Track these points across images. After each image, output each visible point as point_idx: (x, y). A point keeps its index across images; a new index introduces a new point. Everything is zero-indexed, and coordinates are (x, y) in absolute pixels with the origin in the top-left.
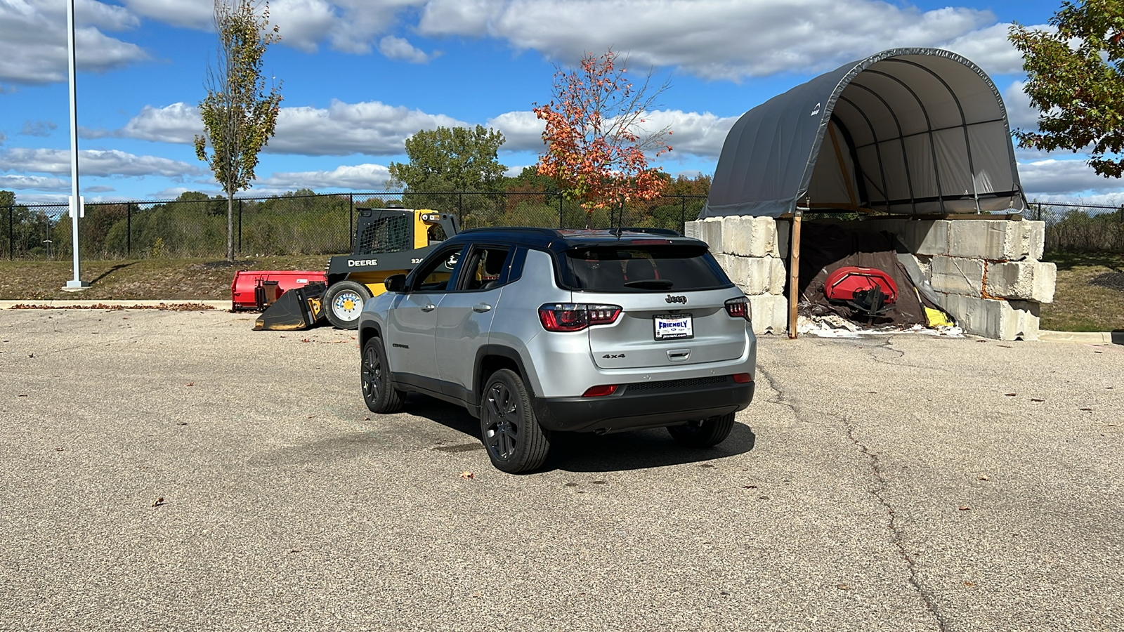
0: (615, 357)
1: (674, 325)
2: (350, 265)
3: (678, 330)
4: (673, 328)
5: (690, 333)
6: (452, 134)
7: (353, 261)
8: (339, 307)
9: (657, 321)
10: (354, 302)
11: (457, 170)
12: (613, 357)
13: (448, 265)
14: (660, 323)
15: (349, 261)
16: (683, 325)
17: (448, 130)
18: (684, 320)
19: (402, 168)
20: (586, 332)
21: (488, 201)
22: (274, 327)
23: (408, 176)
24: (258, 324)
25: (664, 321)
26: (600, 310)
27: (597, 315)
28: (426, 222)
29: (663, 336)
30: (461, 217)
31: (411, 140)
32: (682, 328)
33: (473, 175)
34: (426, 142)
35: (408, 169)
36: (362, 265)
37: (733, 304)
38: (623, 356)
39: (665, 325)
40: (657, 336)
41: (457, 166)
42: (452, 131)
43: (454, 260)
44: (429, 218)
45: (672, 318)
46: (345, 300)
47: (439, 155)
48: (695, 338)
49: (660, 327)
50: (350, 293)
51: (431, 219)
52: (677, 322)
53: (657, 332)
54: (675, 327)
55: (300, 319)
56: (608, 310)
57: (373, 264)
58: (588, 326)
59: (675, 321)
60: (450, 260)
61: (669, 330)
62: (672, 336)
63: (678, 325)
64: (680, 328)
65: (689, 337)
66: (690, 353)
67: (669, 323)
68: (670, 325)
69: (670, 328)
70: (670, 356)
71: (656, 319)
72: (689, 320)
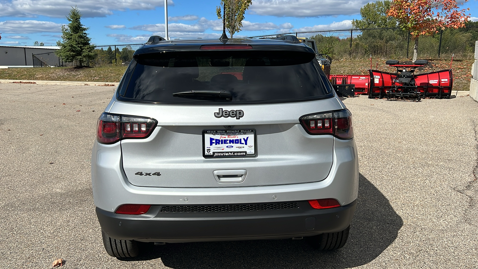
0: (149, 174)
1: (231, 141)
3: (235, 148)
4: (229, 145)
5: (252, 151)
6: (384, 4)
9: (208, 137)
11: (384, 21)
12: (147, 174)
14: (211, 139)
16: (243, 141)
17: (382, 2)
18: (245, 136)
19: (358, 22)
20: (118, 146)
21: (398, 36)
23: (361, 25)
25: (217, 137)
26: (135, 123)
27: (132, 127)
29: (214, 153)
30: (351, 43)
31: (363, 8)
32: (241, 145)
33: (392, 24)
34: (370, 9)
35: (360, 22)
37: (315, 120)
38: (158, 174)
39: (218, 142)
40: (206, 153)
41: (384, 20)
42: (383, 2)
45: (228, 134)
47: (376, 15)
48: (259, 157)
49: (211, 144)
52: (234, 139)
53: (206, 149)
54: (232, 144)
56: (144, 123)
58: (121, 140)
59: (232, 138)
61: (223, 148)
62: (227, 154)
63: (237, 141)
64: (239, 145)
65: (251, 156)
66: (246, 174)
67: (223, 139)
68: (225, 142)
69: (225, 146)
70: (219, 177)
71: (206, 135)
72: (251, 137)
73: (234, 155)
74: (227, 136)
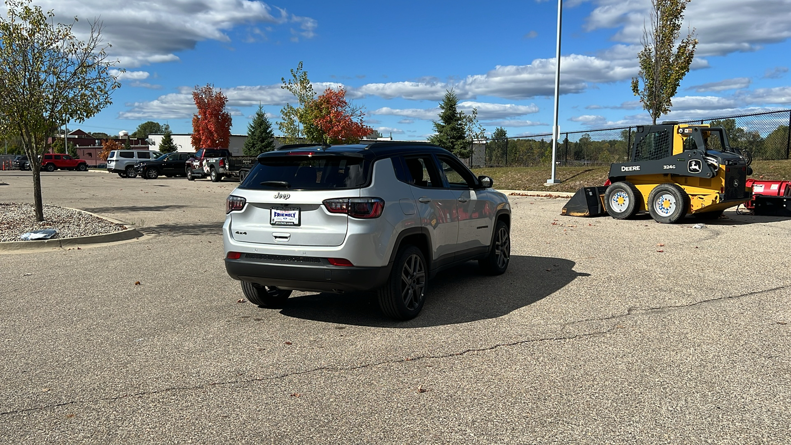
1: (286, 215)
2: (622, 170)
3: (289, 219)
4: (284, 217)
5: (296, 222)
7: (624, 167)
8: (615, 202)
10: (624, 199)
13: (690, 170)
14: (275, 213)
15: (622, 167)
16: (293, 215)
18: (294, 212)
20: (231, 214)
22: (572, 214)
24: (564, 211)
25: (278, 211)
26: (238, 201)
27: (238, 204)
28: (683, 134)
29: (276, 222)
32: (292, 218)
36: (630, 170)
37: (335, 203)
38: (245, 233)
39: (279, 215)
40: (272, 222)
43: (695, 165)
44: (684, 131)
45: (285, 210)
46: (619, 197)
48: (302, 226)
49: (275, 216)
50: (623, 191)
51: (685, 132)
52: (288, 213)
53: (272, 219)
54: (286, 217)
55: (586, 209)
56: (241, 201)
57: (638, 169)
58: (231, 211)
59: (286, 212)
60: (691, 166)
61: (281, 219)
62: (283, 223)
63: (289, 215)
64: (290, 217)
65: (295, 225)
66: (290, 236)
67: (282, 213)
68: (283, 215)
69: (282, 217)
70: (276, 237)
71: (272, 210)
72: (297, 212)
73: (286, 225)
74: (284, 211)
